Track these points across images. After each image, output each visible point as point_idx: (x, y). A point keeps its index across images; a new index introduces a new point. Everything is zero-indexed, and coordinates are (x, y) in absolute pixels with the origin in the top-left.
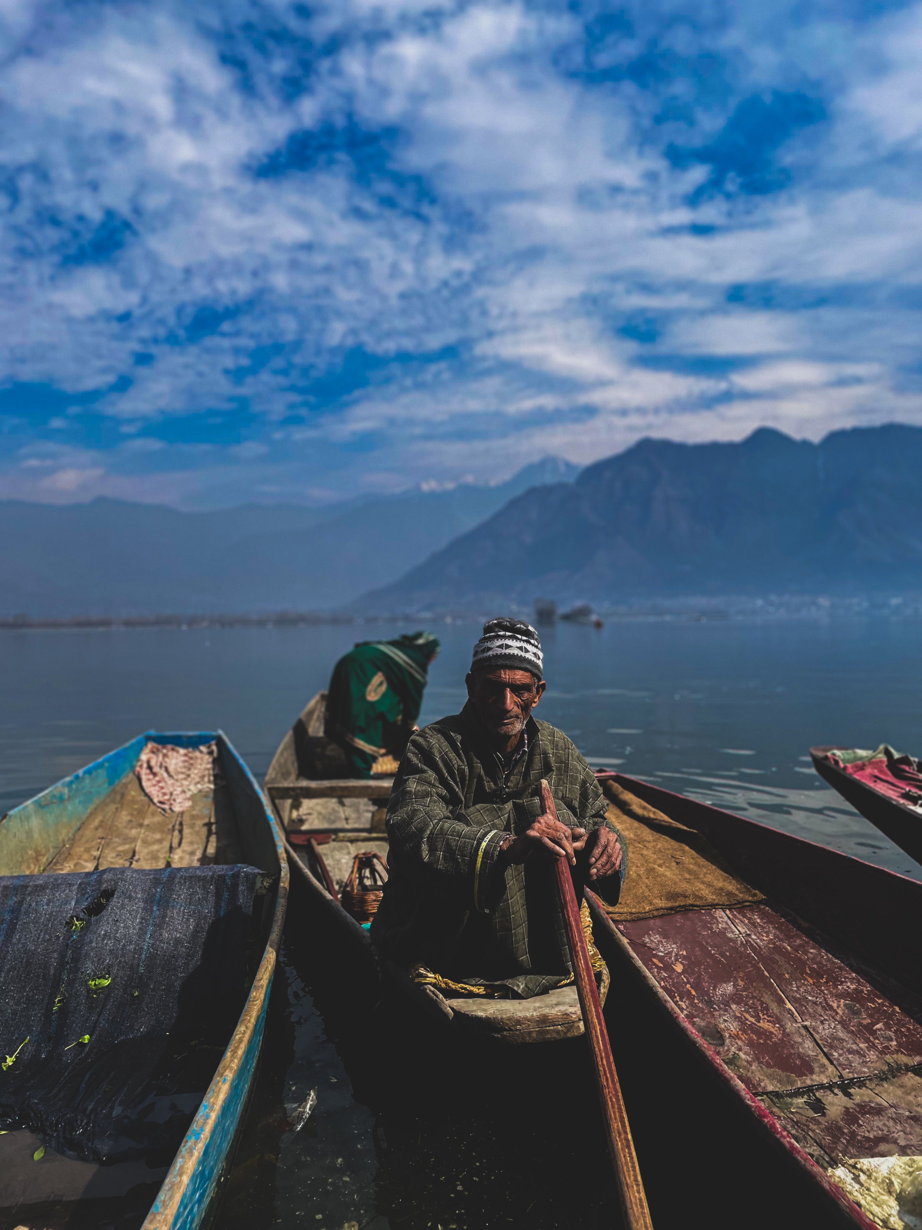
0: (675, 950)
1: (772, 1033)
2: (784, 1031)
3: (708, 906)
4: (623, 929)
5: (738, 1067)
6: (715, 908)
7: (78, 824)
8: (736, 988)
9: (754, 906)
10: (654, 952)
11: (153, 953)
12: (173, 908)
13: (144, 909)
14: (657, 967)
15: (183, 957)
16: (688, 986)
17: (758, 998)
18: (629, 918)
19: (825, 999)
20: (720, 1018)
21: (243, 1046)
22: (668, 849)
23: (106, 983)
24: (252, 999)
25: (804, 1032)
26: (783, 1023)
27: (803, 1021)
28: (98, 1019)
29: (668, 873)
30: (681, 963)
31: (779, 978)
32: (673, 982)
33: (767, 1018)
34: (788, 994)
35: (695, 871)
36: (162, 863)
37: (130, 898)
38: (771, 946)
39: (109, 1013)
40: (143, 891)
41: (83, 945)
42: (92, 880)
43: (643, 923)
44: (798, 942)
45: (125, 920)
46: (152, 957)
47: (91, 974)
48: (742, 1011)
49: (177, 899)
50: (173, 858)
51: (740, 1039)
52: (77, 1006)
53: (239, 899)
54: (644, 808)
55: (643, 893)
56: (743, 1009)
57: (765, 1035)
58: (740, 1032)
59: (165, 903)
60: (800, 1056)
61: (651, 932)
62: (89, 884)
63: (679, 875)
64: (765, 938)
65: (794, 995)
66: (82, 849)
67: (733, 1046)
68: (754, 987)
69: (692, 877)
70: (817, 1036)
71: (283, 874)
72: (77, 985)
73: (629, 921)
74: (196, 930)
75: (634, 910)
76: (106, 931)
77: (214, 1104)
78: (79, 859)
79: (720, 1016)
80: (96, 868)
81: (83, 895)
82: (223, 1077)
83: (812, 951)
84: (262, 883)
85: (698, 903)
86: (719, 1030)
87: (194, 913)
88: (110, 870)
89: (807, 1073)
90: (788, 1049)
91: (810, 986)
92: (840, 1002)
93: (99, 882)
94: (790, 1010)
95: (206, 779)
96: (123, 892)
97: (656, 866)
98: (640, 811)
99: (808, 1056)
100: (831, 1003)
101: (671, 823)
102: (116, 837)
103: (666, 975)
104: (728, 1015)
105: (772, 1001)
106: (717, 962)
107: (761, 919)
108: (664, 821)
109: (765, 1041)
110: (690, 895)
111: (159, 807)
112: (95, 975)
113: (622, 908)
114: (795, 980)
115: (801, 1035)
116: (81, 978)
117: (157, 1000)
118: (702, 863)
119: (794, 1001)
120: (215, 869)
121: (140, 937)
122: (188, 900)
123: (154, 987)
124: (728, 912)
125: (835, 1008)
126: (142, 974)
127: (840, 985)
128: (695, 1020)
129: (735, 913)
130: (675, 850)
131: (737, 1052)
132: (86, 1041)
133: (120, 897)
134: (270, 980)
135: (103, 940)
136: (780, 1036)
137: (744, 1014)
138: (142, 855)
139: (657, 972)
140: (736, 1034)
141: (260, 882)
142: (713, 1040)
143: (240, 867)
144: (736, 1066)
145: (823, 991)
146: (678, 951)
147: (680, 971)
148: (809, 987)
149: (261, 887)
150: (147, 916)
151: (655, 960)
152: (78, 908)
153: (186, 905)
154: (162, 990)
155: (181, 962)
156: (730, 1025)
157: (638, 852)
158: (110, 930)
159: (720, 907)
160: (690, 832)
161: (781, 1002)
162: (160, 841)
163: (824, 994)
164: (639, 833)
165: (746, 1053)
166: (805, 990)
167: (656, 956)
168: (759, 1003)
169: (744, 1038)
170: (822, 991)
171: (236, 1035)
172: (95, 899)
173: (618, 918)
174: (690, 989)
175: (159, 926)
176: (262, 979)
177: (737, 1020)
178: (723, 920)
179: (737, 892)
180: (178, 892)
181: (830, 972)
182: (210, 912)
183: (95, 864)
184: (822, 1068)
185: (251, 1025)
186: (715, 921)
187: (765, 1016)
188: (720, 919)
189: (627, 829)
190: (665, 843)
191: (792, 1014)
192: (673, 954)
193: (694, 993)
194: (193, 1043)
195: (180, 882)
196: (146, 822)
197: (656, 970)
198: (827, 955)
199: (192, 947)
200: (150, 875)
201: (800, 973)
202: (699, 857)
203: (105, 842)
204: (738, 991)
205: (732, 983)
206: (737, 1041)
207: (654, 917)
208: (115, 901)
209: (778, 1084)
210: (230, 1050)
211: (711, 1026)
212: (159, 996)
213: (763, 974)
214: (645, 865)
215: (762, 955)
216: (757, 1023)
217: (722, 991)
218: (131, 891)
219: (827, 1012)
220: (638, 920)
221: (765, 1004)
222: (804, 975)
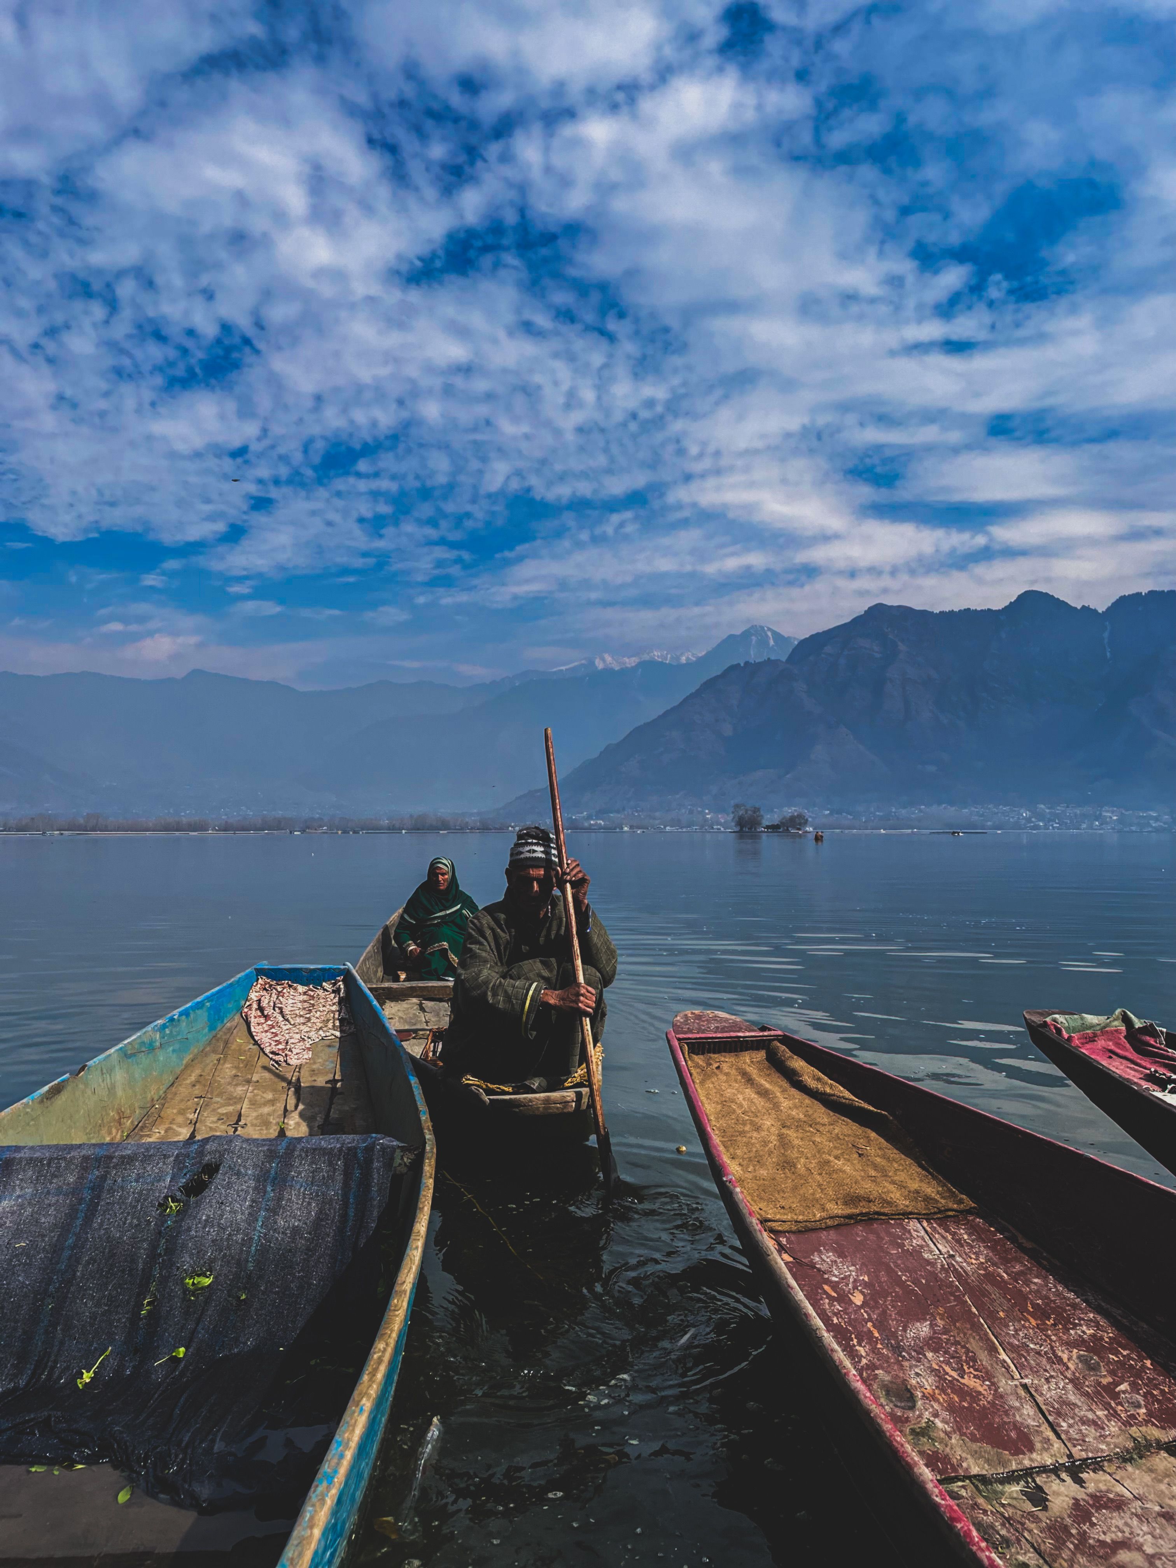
0: (854, 1273)
1: (979, 1393)
2: (996, 1390)
3: (899, 1214)
4: (785, 1243)
5: (933, 1440)
6: (908, 1218)
7: (171, 1079)
8: (933, 1329)
9: (960, 1217)
10: (826, 1276)
11: (266, 1245)
12: (291, 1189)
13: (256, 1188)
14: (829, 1297)
15: (302, 1252)
16: (869, 1324)
17: (963, 1344)
18: (794, 1228)
19: (1052, 1348)
20: (910, 1371)
21: (383, 1369)
22: (849, 1135)
23: (207, 1281)
24: (393, 1308)
25: (1022, 1393)
26: (996, 1380)
27: (1022, 1378)
28: (196, 1328)
29: (847, 1168)
30: (861, 1292)
31: (992, 1316)
32: (850, 1318)
33: (973, 1372)
34: (1002, 1339)
35: (883, 1166)
36: (275, 1130)
37: (238, 1174)
38: (982, 1272)
39: (211, 1320)
40: (255, 1166)
41: (179, 1233)
42: (192, 1151)
43: (813, 1235)
44: (1018, 1268)
45: (231, 1203)
46: (264, 1251)
47: (188, 1270)
48: (940, 1361)
49: (297, 1177)
50: (287, 1124)
51: (937, 1401)
52: (171, 1310)
53: (374, 1179)
54: (819, 1080)
55: (813, 1194)
56: (942, 1359)
57: (970, 1395)
58: (937, 1391)
59: (281, 1182)
60: (1016, 1427)
61: (822, 1248)
62: (187, 1156)
63: (861, 1170)
64: (974, 1261)
65: (1011, 1341)
66: (175, 1111)
67: (926, 1410)
68: (958, 1329)
69: (879, 1175)
70: (1039, 1399)
71: (428, 1148)
72: (171, 1284)
73: (793, 1232)
74: (319, 1217)
75: (801, 1217)
76: (208, 1216)
77: (349, 1440)
78: (171, 1123)
79: (911, 1367)
80: (193, 1135)
81: (181, 1169)
82: (359, 1407)
83: (1036, 1280)
84: (402, 1159)
85: (886, 1210)
86: (909, 1387)
87: (317, 1196)
88: (215, 1139)
89: (1025, 1450)
90: (1000, 1416)
91: (1033, 1329)
92: (1072, 1352)
93: (201, 1153)
94: (1004, 1361)
95: (330, 1025)
96: (230, 1166)
97: (832, 1158)
98: (812, 1084)
99: (1028, 1426)
100: (1060, 1354)
101: (854, 1100)
102: (218, 1096)
103: (840, 1309)
104: (922, 1367)
105: (981, 1348)
106: (910, 1292)
107: (969, 1235)
108: (843, 1097)
109: (970, 1404)
110: (876, 1199)
111: (271, 1059)
112: (194, 1271)
113: (785, 1214)
114: (1013, 1321)
115: (1019, 1397)
116: (176, 1275)
117: (269, 1305)
118: (892, 1156)
119: (1011, 1349)
120: (344, 1140)
121: (249, 1225)
122: (310, 1179)
123: (266, 1289)
124: (925, 1224)
125: (1065, 1360)
126: (251, 1272)
127: (1072, 1329)
128: (877, 1372)
129: (935, 1225)
130: (856, 1136)
131: (932, 1419)
132: (181, 1356)
133: (226, 1173)
134: (413, 1284)
135: (204, 1227)
136: (990, 1398)
137: (943, 1365)
138: (249, 1119)
139: (829, 1304)
140: (932, 1393)
141: (400, 1157)
142: (901, 1402)
143: (375, 1138)
144: (930, 1438)
145: (1050, 1336)
146: (857, 1276)
147: (859, 1303)
148: (1031, 1331)
149: (400, 1164)
150: (259, 1198)
151: (826, 1287)
152: (174, 1186)
153: (308, 1185)
154: (276, 1293)
155: (299, 1258)
156: (923, 1380)
157: (808, 1138)
158: (213, 1215)
159: (915, 1216)
160: (877, 1113)
161: (992, 1350)
162: (272, 1102)
163: (1051, 1340)
164: (810, 1113)
165: (944, 1421)
166: (1026, 1335)
167: (828, 1282)
168: (963, 1350)
169: (941, 1400)
170: (1048, 1336)
171: (375, 1353)
172: (195, 1175)
173: (780, 1228)
174: (872, 1329)
175: (274, 1211)
176: (404, 1282)
177: (933, 1373)
178: (919, 1234)
179: (937, 1197)
180: (297, 1167)
181: (1060, 1310)
182: (336, 1194)
183: (192, 1129)
184: (1045, 1443)
185: (392, 1342)
186: (909, 1236)
187: (972, 1370)
188: (914, 1234)
189: (796, 1107)
190: (846, 1127)
191: (1007, 1368)
192: (851, 1280)
193: (877, 1335)
194: (313, 1362)
195: (301, 1155)
196: (255, 1078)
197: (827, 1301)
198: (1055, 1287)
199: (313, 1239)
200: (263, 1145)
201: (1019, 1310)
202: (890, 1146)
203: (204, 1102)
204: (936, 1333)
205: (928, 1322)
206: (932, 1403)
207: (828, 1228)
208: (220, 1178)
209: (986, 1465)
210: (367, 1372)
211: (899, 1381)
212: (271, 1301)
213: (970, 1310)
214: (818, 1156)
215: (968, 1284)
216: (959, 1379)
217: (914, 1333)
218: (240, 1165)
219: (1054, 1366)
220: (806, 1231)
221: (972, 1352)
222: (1025, 1314)
